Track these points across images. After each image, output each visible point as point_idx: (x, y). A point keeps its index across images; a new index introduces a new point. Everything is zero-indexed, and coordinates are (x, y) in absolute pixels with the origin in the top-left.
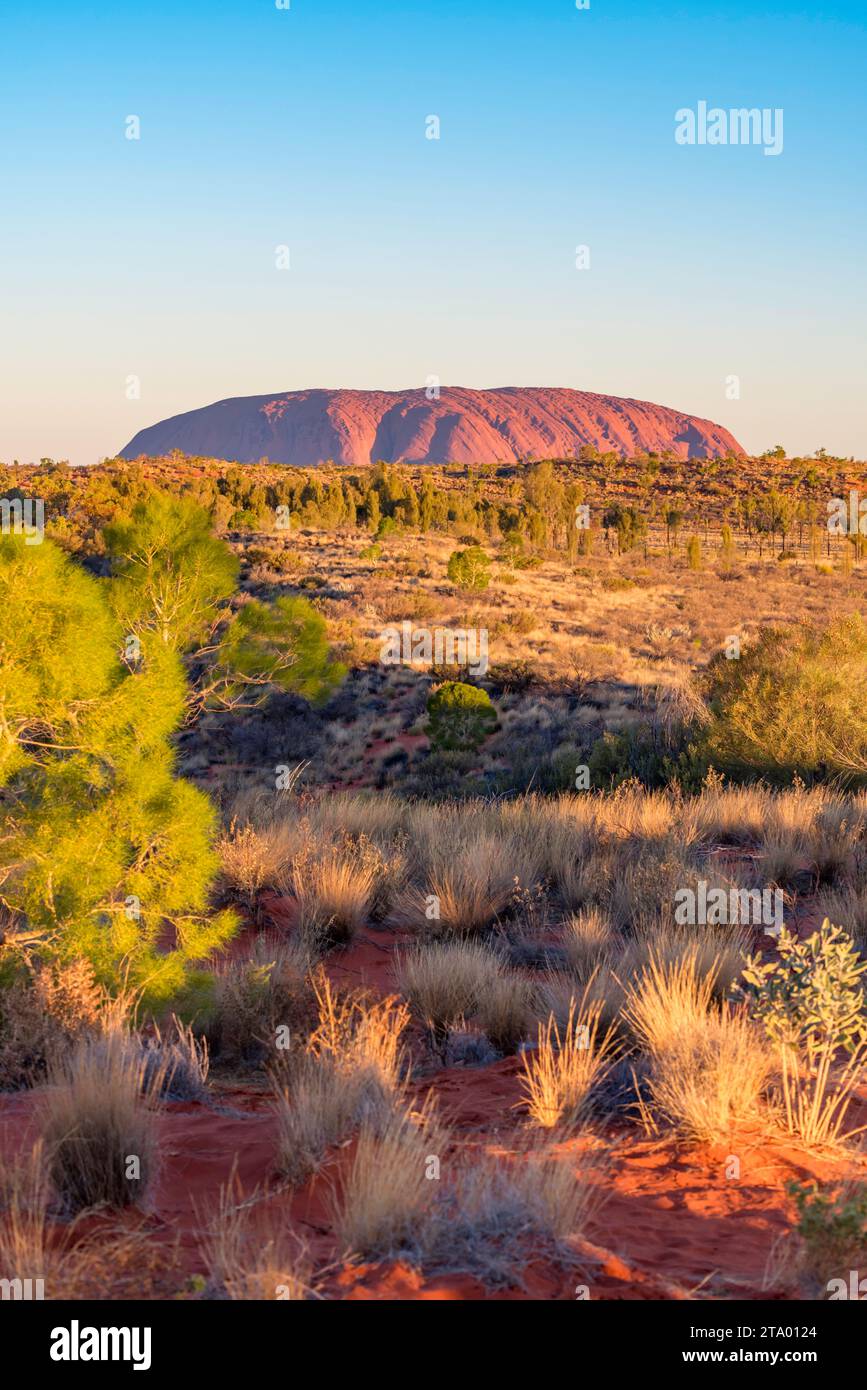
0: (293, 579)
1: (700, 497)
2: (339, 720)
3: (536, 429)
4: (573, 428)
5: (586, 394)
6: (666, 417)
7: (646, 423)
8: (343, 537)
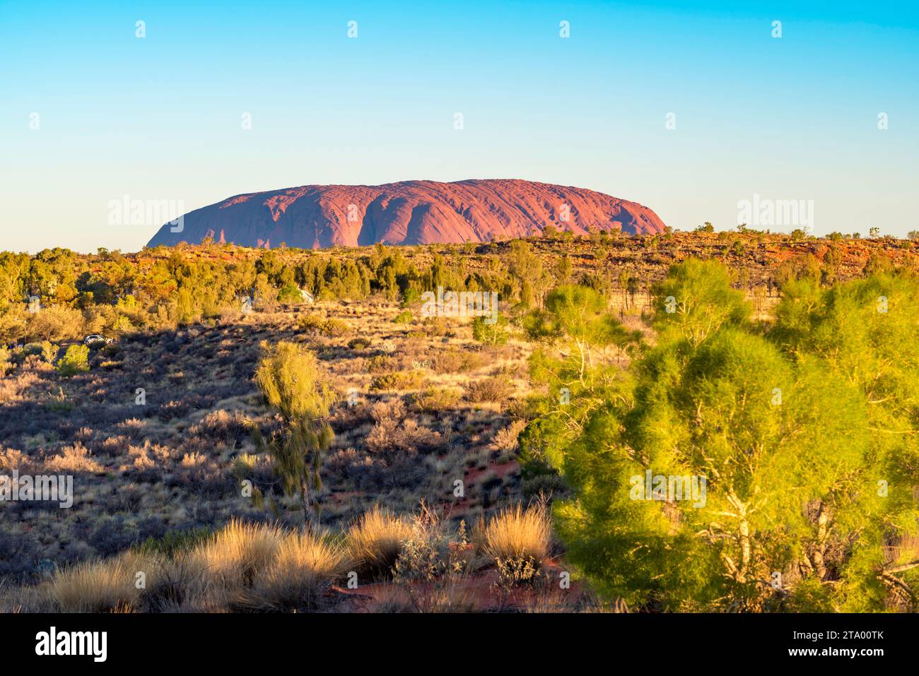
0: (342, 342)
1: (646, 266)
2: (433, 454)
3: (494, 214)
4: (525, 212)
5: (534, 184)
6: (602, 201)
7: (586, 207)
8: (375, 306)
